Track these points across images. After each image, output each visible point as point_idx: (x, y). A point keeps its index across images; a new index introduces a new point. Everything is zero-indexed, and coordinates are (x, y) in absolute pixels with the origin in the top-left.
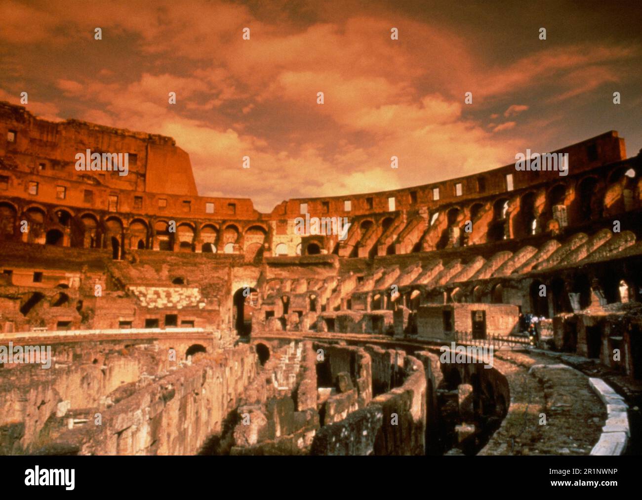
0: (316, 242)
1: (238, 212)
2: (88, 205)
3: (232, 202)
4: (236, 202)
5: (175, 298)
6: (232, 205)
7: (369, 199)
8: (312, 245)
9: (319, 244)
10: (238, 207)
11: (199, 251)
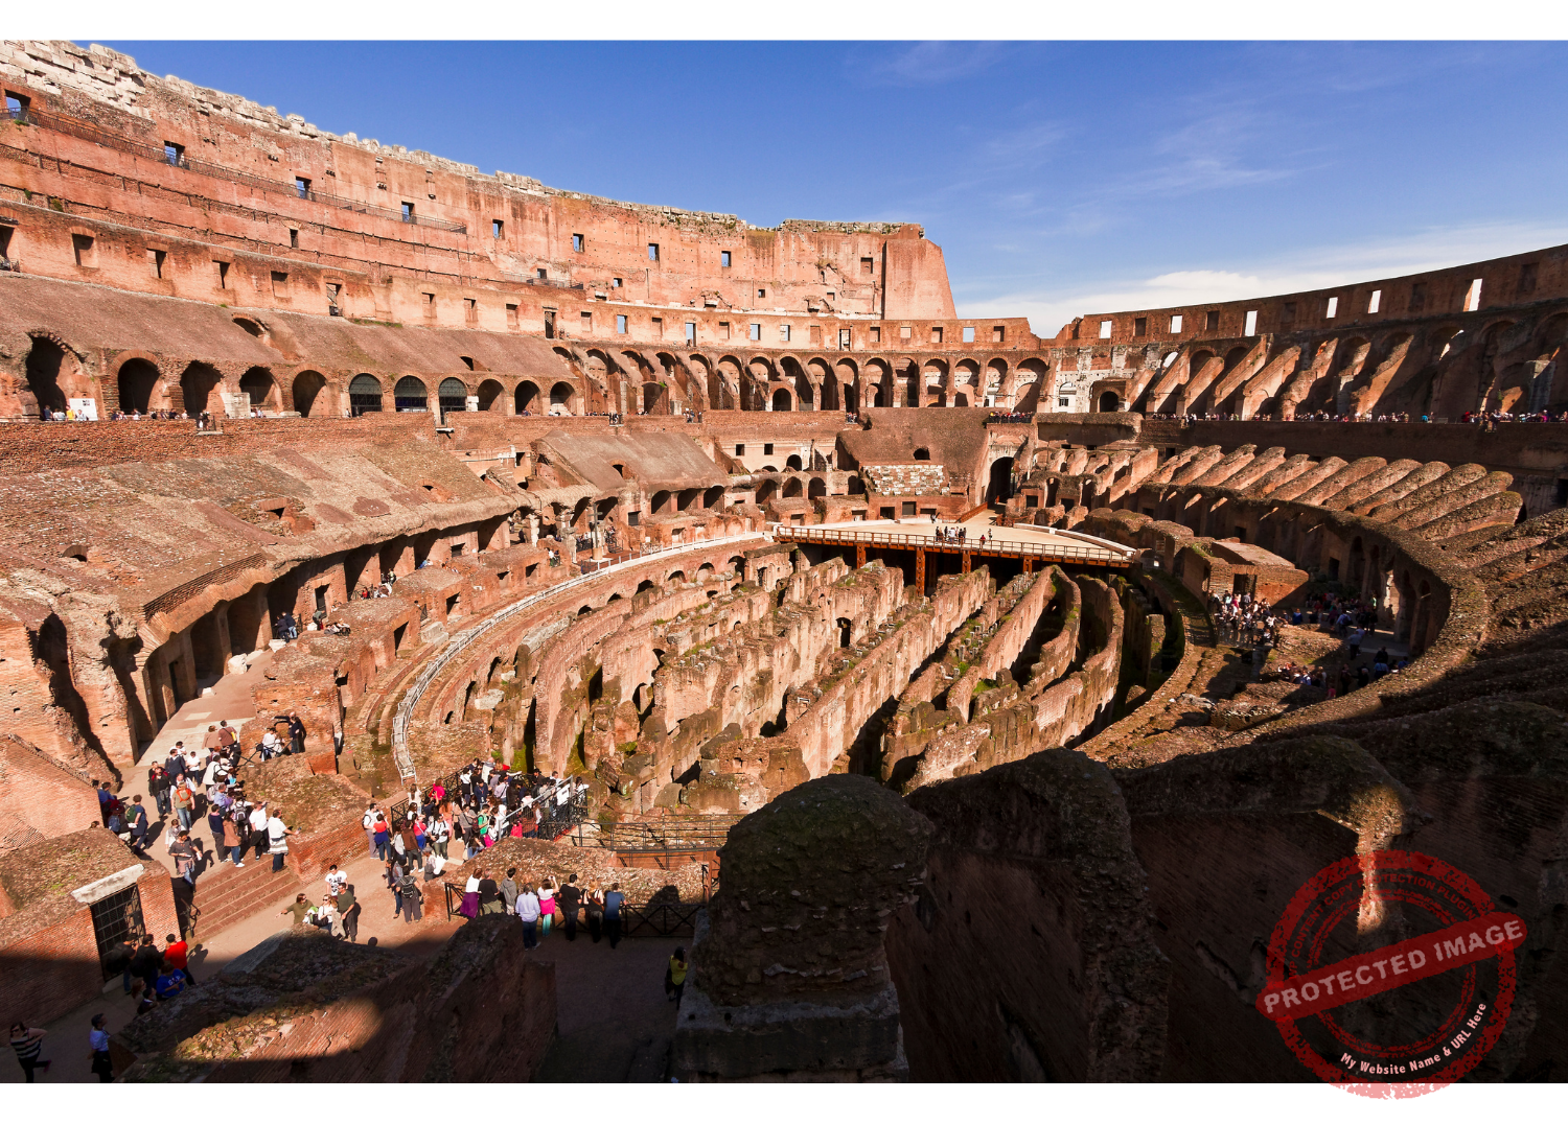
0: (1112, 390)
1: (1008, 339)
2: (815, 346)
3: (999, 324)
4: (1005, 324)
5: (915, 480)
6: (1000, 329)
7: (1213, 312)
8: (1107, 396)
9: (1118, 393)
10: (1009, 331)
11: (950, 404)
